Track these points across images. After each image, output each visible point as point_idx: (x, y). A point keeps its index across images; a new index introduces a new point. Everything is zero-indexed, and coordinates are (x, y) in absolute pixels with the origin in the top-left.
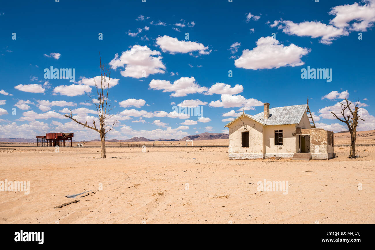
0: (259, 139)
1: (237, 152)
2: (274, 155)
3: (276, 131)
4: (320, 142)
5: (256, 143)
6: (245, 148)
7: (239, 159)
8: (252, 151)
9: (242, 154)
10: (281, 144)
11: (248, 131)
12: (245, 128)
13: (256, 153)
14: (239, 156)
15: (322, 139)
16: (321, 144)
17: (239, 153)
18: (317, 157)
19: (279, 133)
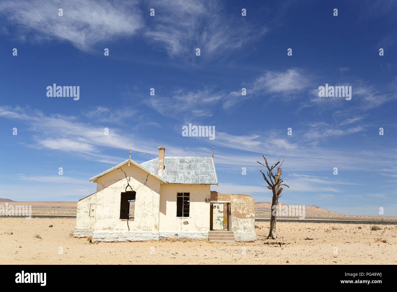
0: (153, 206)
1: (110, 228)
2: (176, 234)
3: (179, 194)
4: (245, 214)
5: (147, 213)
6: (125, 222)
7: (112, 242)
8: (138, 227)
9: (119, 231)
10: (187, 215)
11: (134, 190)
12: (128, 185)
13: (145, 230)
14: (114, 236)
15: (248, 210)
16: (247, 218)
17: (114, 230)
18: (242, 237)
19: (183, 196)
